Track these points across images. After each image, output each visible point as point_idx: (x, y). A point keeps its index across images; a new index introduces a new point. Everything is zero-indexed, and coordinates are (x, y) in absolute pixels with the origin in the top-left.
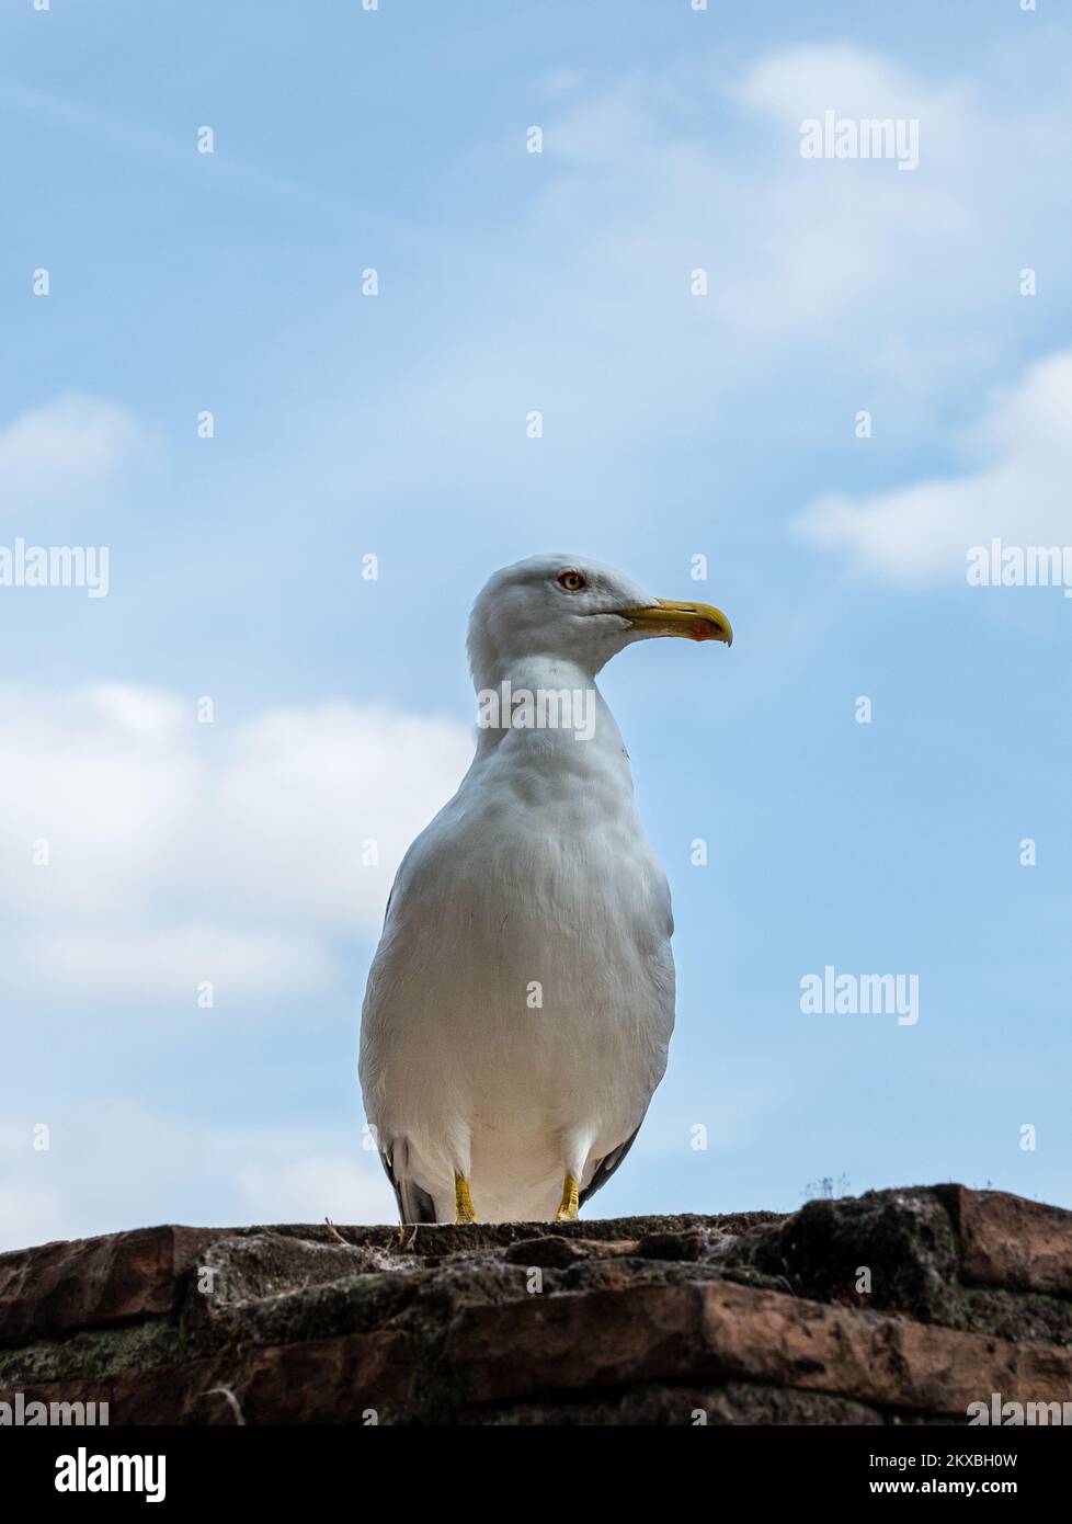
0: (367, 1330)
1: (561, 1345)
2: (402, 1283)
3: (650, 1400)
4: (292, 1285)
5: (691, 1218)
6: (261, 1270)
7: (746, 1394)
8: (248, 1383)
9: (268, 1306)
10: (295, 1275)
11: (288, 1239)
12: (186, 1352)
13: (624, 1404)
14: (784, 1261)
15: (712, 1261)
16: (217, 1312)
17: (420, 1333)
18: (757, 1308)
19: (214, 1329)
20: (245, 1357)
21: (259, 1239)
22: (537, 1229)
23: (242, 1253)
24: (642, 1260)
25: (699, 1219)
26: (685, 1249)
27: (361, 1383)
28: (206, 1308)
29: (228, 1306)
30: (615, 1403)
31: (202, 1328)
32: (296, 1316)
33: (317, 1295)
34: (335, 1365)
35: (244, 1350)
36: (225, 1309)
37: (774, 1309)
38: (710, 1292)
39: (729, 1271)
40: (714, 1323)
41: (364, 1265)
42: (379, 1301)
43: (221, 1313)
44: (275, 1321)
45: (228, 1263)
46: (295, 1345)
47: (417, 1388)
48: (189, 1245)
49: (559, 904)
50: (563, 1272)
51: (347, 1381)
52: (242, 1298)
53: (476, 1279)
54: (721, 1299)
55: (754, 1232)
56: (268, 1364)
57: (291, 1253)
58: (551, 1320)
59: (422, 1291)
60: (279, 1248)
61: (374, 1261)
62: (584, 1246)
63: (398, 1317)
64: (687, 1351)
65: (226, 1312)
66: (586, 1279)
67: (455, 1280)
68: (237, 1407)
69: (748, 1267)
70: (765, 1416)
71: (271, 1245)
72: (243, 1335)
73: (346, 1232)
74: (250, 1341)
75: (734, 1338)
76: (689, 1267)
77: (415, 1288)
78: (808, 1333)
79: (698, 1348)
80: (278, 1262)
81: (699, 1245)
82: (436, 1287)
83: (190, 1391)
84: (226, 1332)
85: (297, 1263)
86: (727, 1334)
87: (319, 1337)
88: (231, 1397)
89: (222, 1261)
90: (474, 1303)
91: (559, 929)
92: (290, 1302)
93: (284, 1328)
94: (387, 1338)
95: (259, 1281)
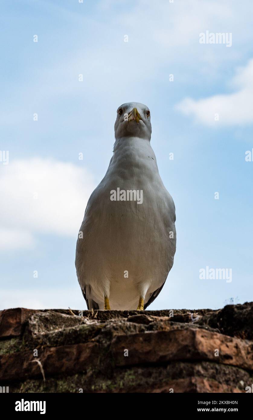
0: (84, 342)
1: (148, 348)
2: (96, 328)
3: (177, 366)
4: (59, 328)
5: (185, 310)
6: (49, 323)
7: (207, 366)
8: (45, 359)
9: (52, 334)
10: (60, 325)
11: (58, 313)
12: (25, 348)
13: (168, 367)
14: (218, 324)
15: (194, 323)
16: (35, 336)
17: (102, 343)
18: (212, 338)
19: (34, 341)
20: (44, 350)
21: (49, 313)
22: (136, 313)
23: (43, 317)
24: (173, 322)
25: (188, 311)
26: (185, 320)
27: (82, 359)
28: (31, 335)
29: (39, 334)
30: (165, 367)
31: (30, 341)
32: (61, 337)
33: (68, 331)
34: (74, 354)
35: (44, 348)
36: (38, 335)
37: (217, 338)
38: (197, 332)
39: (201, 326)
40: (199, 342)
41: (81, 322)
42: (89, 333)
43: (36, 336)
44: (54, 339)
45: (39, 320)
46: (61, 347)
47: (101, 361)
48: (26, 314)
49: (139, 210)
50: (147, 326)
51: (78, 358)
52: (43, 331)
53: (120, 327)
54: (201, 335)
55: (208, 314)
56: (52, 353)
57: (58, 318)
58: (145, 340)
59: (103, 330)
60: (55, 316)
61: (85, 321)
62: (152, 318)
63: (95, 338)
64: (189, 351)
65: (38, 336)
66: (155, 328)
67: (114, 327)
68: (41, 366)
69: (206, 325)
70: (213, 372)
71: (52, 315)
72: (44, 343)
73: (75, 312)
74: (45, 345)
75: (205, 347)
76: (188, 325)
77: (100, 329)
78: (227, 346)
79: (193, 350)
80: (55, 321)
81: (190, 318)
82: (107, 329)
83: (26, 360)
84: (38, 342)
85: (60, 321)
86: (203, 346)
87: (69, 344)
88: (39, 363)
89: (37, 320)
90: (120, 334)
91: (139, 219)
92: (59, 333)
93: (57, 341)
94: (91, 345)
95: (48, 326)
